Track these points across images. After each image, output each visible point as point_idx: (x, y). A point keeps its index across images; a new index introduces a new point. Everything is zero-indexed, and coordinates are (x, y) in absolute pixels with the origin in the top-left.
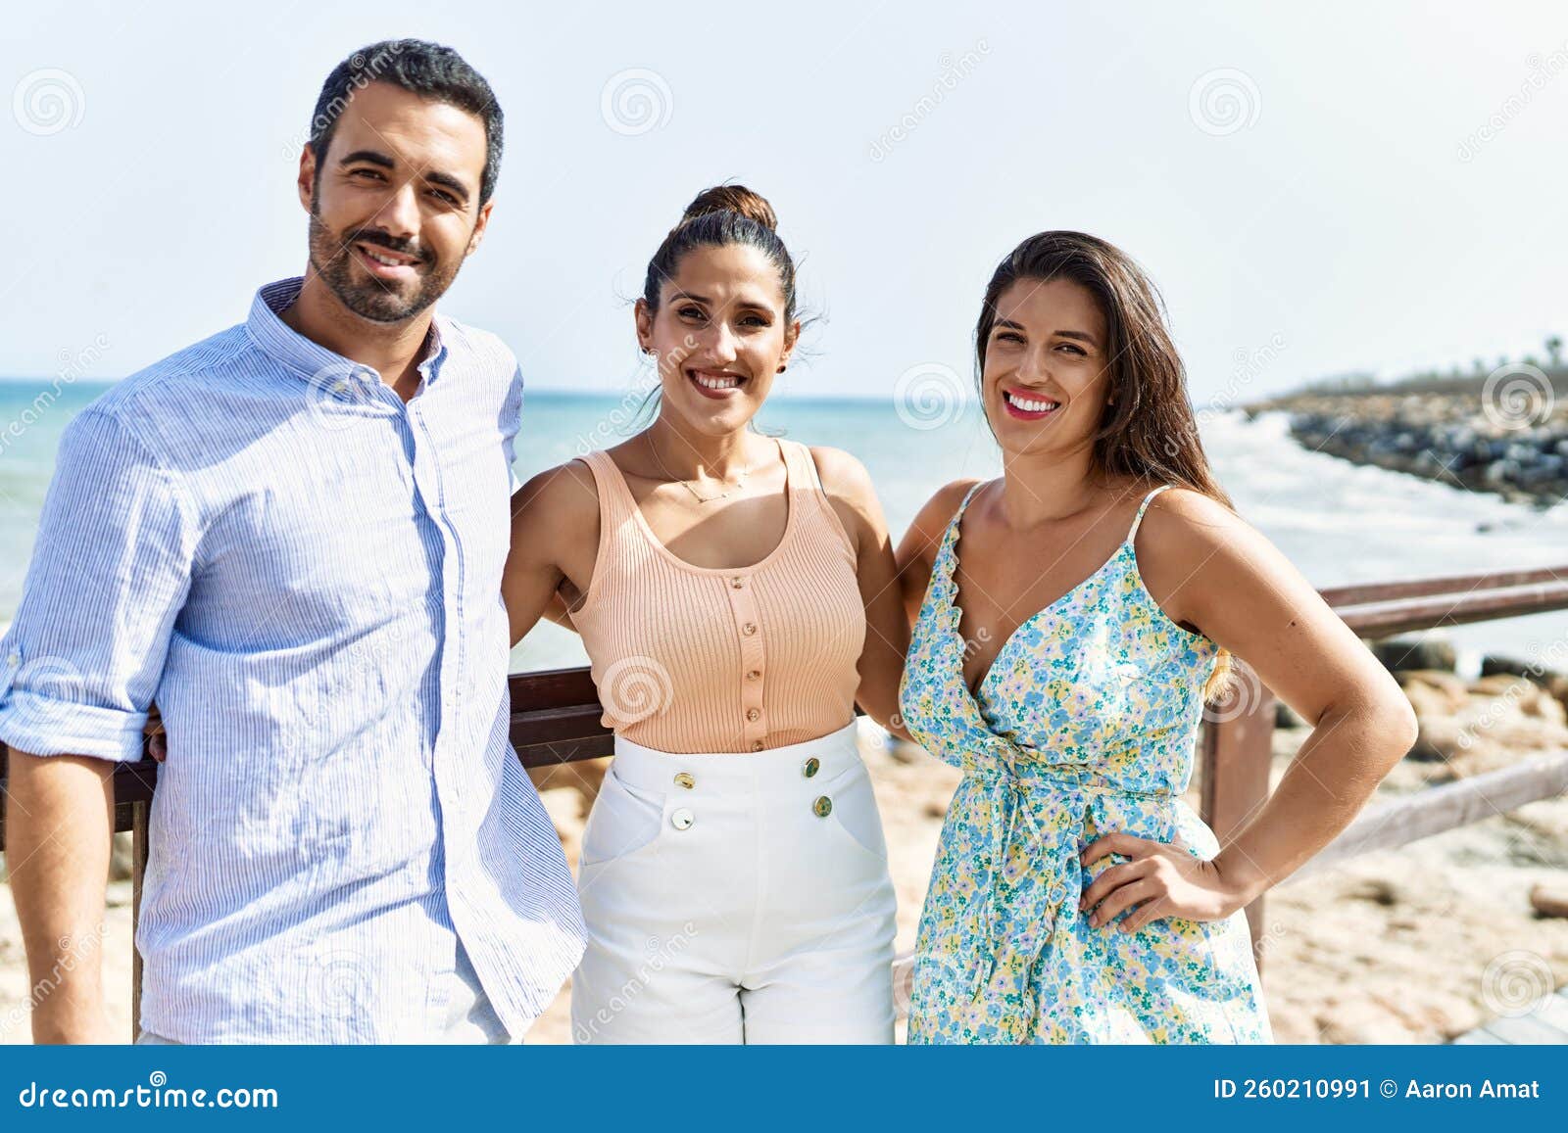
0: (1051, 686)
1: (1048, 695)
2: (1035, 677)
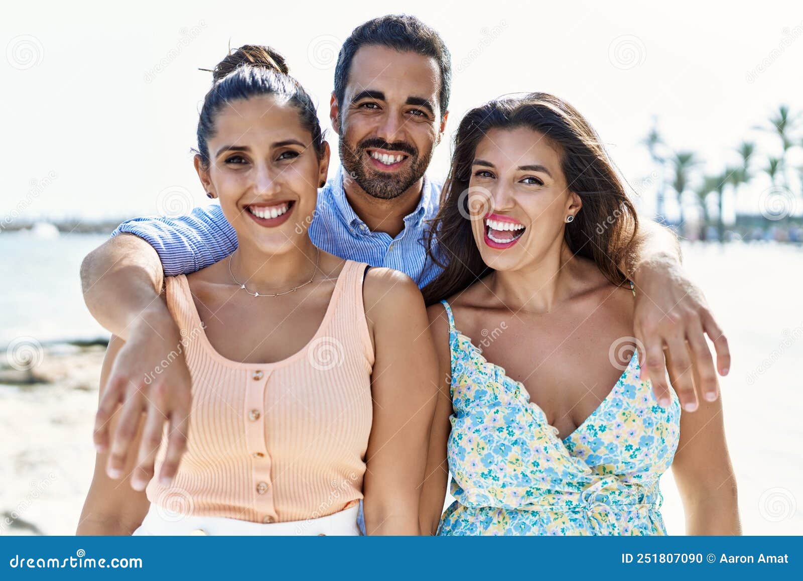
0: (658, 429)
1: (657, 436)
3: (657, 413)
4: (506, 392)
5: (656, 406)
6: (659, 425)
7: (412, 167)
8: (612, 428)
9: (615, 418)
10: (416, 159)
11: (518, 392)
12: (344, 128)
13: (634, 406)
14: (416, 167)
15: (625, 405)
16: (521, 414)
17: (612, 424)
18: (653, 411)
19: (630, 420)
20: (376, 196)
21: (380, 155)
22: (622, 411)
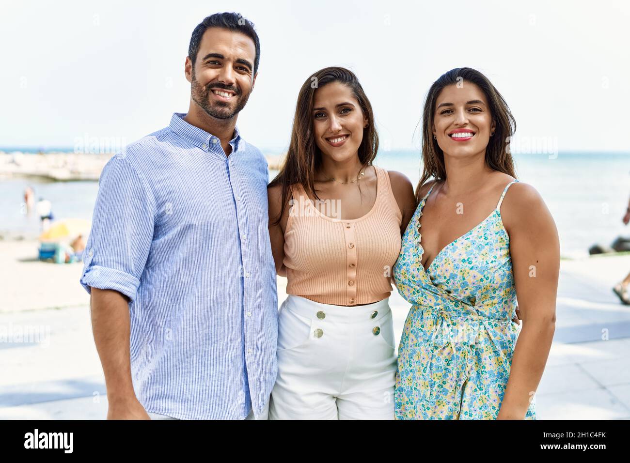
0: (461, 271)
1: (460, 275)
2: (454, 266)
19: (447, 263)
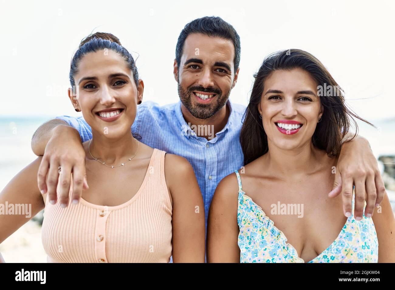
3: (365, 249)
4: (272, 235)
5: (364, 245)
6: (366, 257)
7: (218, 101)
8: (338, 258)
9: (340, 252)
10: (221, 96)
11: (279, 237)
12: (180, 79)
13: (352, 246)
14: (220, 100)
15: (346, 245)
16: (280, 250)
17: (339, 256)
18: (362, 248)
20: (198, 117)
21: (200, 95)
22: (344, 248)
